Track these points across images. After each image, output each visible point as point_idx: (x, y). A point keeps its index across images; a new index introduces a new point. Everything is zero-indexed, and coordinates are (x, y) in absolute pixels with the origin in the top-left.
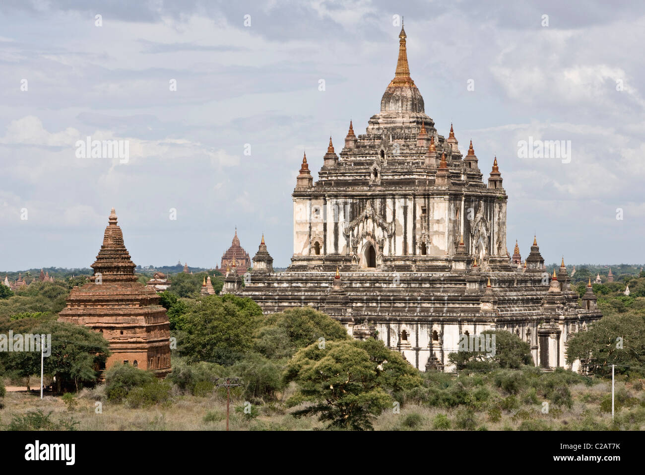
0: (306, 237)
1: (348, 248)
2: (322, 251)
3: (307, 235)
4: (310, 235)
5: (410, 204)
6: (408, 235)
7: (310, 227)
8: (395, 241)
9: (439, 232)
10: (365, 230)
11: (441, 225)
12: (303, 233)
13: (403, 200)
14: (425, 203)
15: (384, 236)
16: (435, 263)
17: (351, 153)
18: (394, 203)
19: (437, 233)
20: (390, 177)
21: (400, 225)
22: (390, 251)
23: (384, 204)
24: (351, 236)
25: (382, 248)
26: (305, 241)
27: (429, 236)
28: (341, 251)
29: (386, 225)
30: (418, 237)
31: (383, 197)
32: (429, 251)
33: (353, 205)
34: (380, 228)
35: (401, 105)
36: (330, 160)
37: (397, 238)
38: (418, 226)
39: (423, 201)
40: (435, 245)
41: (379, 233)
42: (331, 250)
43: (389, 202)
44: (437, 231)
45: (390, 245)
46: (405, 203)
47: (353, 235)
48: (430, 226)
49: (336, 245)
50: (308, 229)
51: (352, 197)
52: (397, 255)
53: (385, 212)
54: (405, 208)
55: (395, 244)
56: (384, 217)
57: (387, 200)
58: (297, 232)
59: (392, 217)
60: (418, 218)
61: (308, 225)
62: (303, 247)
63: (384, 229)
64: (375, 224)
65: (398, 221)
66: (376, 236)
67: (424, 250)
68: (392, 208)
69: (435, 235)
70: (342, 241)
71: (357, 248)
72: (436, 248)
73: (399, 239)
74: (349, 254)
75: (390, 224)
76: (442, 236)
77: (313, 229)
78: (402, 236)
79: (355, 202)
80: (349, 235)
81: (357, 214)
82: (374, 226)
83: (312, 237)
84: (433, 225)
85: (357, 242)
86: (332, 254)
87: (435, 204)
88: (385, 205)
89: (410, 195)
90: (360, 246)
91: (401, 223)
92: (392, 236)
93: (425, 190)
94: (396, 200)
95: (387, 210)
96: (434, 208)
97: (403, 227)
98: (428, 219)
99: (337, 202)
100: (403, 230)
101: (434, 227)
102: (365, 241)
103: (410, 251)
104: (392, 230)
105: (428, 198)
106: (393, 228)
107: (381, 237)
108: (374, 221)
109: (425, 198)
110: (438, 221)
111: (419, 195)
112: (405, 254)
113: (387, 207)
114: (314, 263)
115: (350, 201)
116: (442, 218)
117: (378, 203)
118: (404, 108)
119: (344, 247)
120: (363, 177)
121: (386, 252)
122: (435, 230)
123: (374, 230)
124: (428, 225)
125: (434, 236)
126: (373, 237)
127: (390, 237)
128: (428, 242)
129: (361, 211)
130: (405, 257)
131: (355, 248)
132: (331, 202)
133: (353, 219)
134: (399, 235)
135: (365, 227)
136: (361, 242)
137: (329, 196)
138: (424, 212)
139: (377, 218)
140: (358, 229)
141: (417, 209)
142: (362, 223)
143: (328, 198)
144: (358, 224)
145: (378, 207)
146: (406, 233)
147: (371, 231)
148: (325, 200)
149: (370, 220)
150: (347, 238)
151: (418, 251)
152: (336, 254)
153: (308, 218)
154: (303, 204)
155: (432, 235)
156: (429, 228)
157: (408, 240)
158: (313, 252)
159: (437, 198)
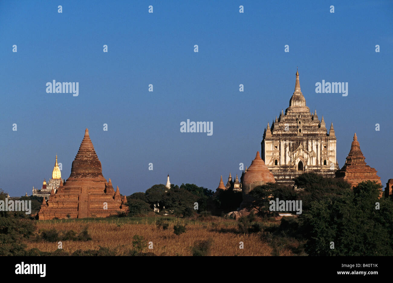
0: (271, 158)
1: (291, 162)
2: (278, 164)
5: (319, 144)
6: (318, 157)
8: (312, 159)
10: (299, 155)
11: (333, 153)
12: (269, 156)
13: (316, 142)
14: (326, 143)
18: (312, 144)
21: (315, 153)
22: (310, 164)
23: (307, 144)
24: (292, 157)
25: (307, 162)
27: (327, 157)
29: (308, 153)
30: (322, 158)
31: (307, 141)
32: (327, 163)
34: (306, 154)
37: (313, 158)
38: (323, 153)
40: (330, 161)
41: (306, 156)
42: (283, 163)
43: (310, 143)
44: (331, 155)
45: (310, 161)
46: (317, 143)
47: (293, 157)
49: (285, 161)
50: (272, 155)
51: (293, 141)
52: (313, 165)
53: (308, 147)
54: (317, 145)
55: (312, 161)
56: (307, 149)
57: (309, 142)
58: (267, 156)
59: (311, 149)
60: (322, 149)
61: (272, 153)
62: (269, 162)
63: (308, 154)
65: (314, 151)
67: (325, 163)
68: (311, 146)
70: (288, 159)
74: (291, 165)
75: (310, 152)
76: (334, 157)
77: (274, 154)
78: (316, 158)
79: (294, 143)
81: (295, 148)
82: (303, 153)
83: (274, 157)
84: (329, 153)
86: (283, 165)
89: (319, 139)
90: (296, 161)
93: (326, 138)
94: (313, 142)
95: (309, 146)
96: (329, 145)
98: (327, 150)
99: (285, 143)
102: (299, 159)
103: (319, 163)
104: (311, 155)
105: (327, 141)
107: (307, 157)
108: (303, 150)
109: (325, 141)
110: (331, 151)
111: (323, 140)
114: (275, 168)
115: (292, 142)
116: (333, 150)
117: (305, 143)
119: (289, 162)
120: (294, 132)
121: (308, 164)
123: (303, 155)
124: (327, 152)
126: (303, 158)
127: (310, 157)
128: (327, 159)
129: (297, 147)
130: (317, 166)
131: (294, 162)
132: (283, 143)
133: (293, 151)
134: (314, 157)
135: (299, 153)
136: (297, 160)
137: (282, 140)
138: (325, 147)
139: (304, 149)
140: (296, 154)
141: (322, 146)
142: (297, 152)
143: (281, 141)
144: (296, 152)
145: (305, 145)
146: (317, 156)
147: (302, 155)
148: (280, 142)
149: (301, 150)
150: (291, 157)
151: (323, 163)
152: (285, 165)
153: (272, 150)
154: (270, 144)
155: (329, 157)
156: (327, 154)
157: (318, 159)
158: (274, 164)
159: (331, 141)
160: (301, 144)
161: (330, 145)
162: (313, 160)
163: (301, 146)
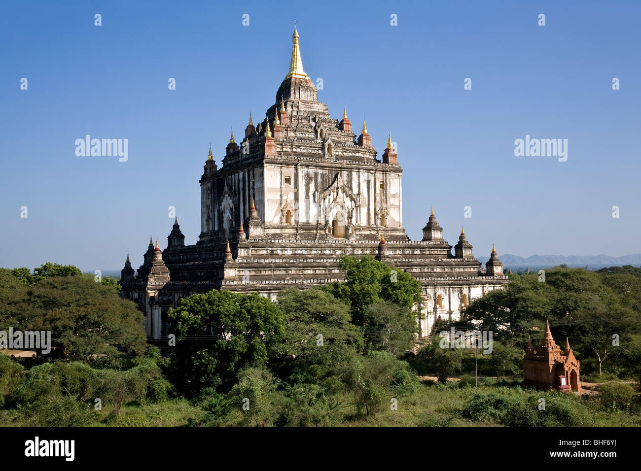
0: (277, 205)
1: (320, 217)
2: (293, 220)
3: (278, 203)
4: (281, 204)
5: (372, 178)
6: (371, 207)
7: (281, 196)
8: (360, 212)
9: (395, 205)
10: (336, 202)
11: (396, 199)
12: (273, 201)
13: (366, 174)
14: (383, 179)
15: (352, 207)
16: (394, 233)
18: (359, 177)
19: (393, 206)
21: (364, 198)
22: (357, 221)
23: (350, 176)
24: (322, 207)
26: (277, 208)
27: (387, 209)
28: (311, 219)
29: (353, 196)
30: (378, 209)
31: (350, 170)
32: (387, 222)
33: (323, 175)
34: (348, 199)
38: (378, 199)
39: (382, 177)
40: (392, 217)
41: (348, 203)
42: (302, 219)
43: (355, 175)
44: (393, 205)
45: (357, 216)
46: (368, 177)
47: (324, 206)
48: (388, 199)
49: (307, 213)
50: (279, 198)
51: (322, 167)
52: (362, 225)
53: (351, 184)
54: (368, 182)
55: (360, 215)
56: (351, 189)
57: (353, 173)
58: (268, 200)
59: (357, 189)
60: (378, 192)
61: (279, 193)
62: (274, 215)
63: (351, 199)
64: (345, 195)
65: (363, 194)
66: (346, 207)
67: (383, 221)
68: (357, 182)
69: (392, 207)
70: (313, 210)
72: (393, 220)
73: (364, 210)
75: (357, 196)
76: (398, 209)
77: (284, 197)
78: (366, 208)
79: (324, 173)
80: (321, 205)
81: (326, 185)
82: (343, 197)
83: (283, 205)
84: (390, 199)
86: (303, 223)
87: (391, 180)
88: (351, 178)
89: (372, 170)
90: (330, 215)
91: (365, 196)
92: (359, 207)
94: (361, 174)
95: (353, 182)
96: (390, 184)
97: (367, 200)
98: (386, 193)
99: (307, 171)
100: (367, 203)
101: (392, 201)
102: (335, 210)
103: (373, 222)
107: (350, 207)
108: (344, 192)
109: (383, 174)
110: (394, 196)
111: (379, 171)
112: (369, 225)
113: (353, 180)
115: (320, 171)
116: (397, 193)
117: (345, 175)
119: (315, 216)
120: (316, 151)
121: (354, 223)
122: (391, 203)
123: (343, 201)
124: (386, 198)
127: (357, 208)
128: (386, 213)
129: (331, 184)
130: (369, 227)
131: (327, 217)
132: (302, 172)
133: (324, 191)
134: (363, 207)
135: (335, 197)
137: (301, 166)
138: (382, 186)
139: (345, 189)
140: (330, 198)
141: (377, 183)
142: (332, 194)
143: (299, 167)
144: (330, 195)
145: (346, 179)
146: (369, 205)
147: (341, 202)
148: (297, 170)
149: (340, 191)
150: (319, 207)
151: (378, 222)
152: (308, 223)
153: (279, 186)
154: (274, 171)
155: (390, 208)
156: (386, 201)
157: (371, 211)
158: (284, 220)
159: (393, 174)
160: (339, 177)
161: (392, 184)
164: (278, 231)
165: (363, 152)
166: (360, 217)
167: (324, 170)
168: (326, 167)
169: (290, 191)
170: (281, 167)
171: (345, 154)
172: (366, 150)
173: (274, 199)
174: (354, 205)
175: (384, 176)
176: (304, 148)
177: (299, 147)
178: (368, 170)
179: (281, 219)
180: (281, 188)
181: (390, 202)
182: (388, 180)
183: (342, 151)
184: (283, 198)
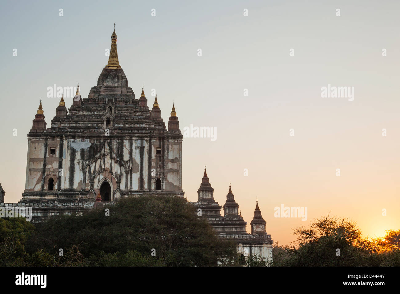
0: (40, 174)
1: (84, 184)
2: (56, 187)
3: (41, 172)
4: (44, 172)
5: (146, 145)
6: (144, 172)
7: (45, 165)
8: (131, 178)
9: (173, 170)
10: (103, 167)
11: (175, 164)
13: (139, 142)
14: (160, 145)
15: (121, 172)
17: (79, 109)
18: (131, 145)
20: (122, 125)
21: (137, 163)
22: (126, 186)
25: (119, 183)
26: (38, 178)
27: (164, 174)
28: (76, 186)
29: (123, 163)
30: (153, 174)
31: (121, 138)
32: (164, 187)
34: (118, 165)
35: (117, 81)
36: (63, 112)
37: (134, 175)
38: (153, 164)
39: (158, 143)
40: (170, 181)
41: (116, 169)
42: (65, 185)
43: (126, 143)
44: (171, 169)
45: (127, 181)
46: (142, 144)
47: (90, 172)
48: (165, 164)
49: (71, 180)
50: (42, 167)
52: (133, 190)
53: (122, 151)
54: (142, 149)
55: (131, 180)
56: (121, 156)
57: (124, 141)
59: (129, 156)
60: (153, 157)
61: (42, 163)
62: (35, 183)
63: (121, 165)
64: (113, 161)
65: (135, 160)
66: (114, 172)
67: (159, 185)
68: (129, 148)
70: (78, 176)
71: (93, 183)
72: (171, 184)
73: (136, 176)
74: (85, 189)
75: (127, 161)
76: (176, 173)
77: (49, 166)
78: (139, 174)
80: (86, 172)
81: (94, 153)
82: (111, 163)
83: (46, 174)
84: (167, 164)
85: (94, 178)
86: (66, 189)
87: (170, 146)
88: (122, 146)
89: (146, 137)
90: (96, 181)
91: (137, 162)
92: (129, 172)
93: (160, 134)
94: (134, 142)
95: (124, 149)
96: (168, 149)
97: (139, 165)
98: (163, 158)
100: (139, 168)
101: (169, 166)
102: (101, 177)
103: (146, 186)
104: (129, 166)
105: (163, 140)
106: (131, 165)
107: (119, 173)
108: (112, 158)
109: (160, 140)
110: (172, 161)
111: (155, 138)
112: (141, 189)
114: (47, 197)
116: (176, 158)
117: (115, 143)
118: (120, 83)
119: (79, 183)
120: (95, 125)
121: (123, 187)
122: (169, 168)
123: (111, 167)
124: (163, 163)
125: (169, 173)
126: (111, 172)
127: (127, 173)
128: (163, 178)
129: (99, 150)
130: (141, 192)
131: (92, 183)
132: (67, 142)
133: (90, 158)
134: (136, 172)
135: (102, 164)
136: (98, 177)
137: (66, 137)
138: (158, 152)
139: (114, 156)
140: (95, 166)
141: (153, 148)
142: (99, 160)
143: (64, 138)
144: (96, 162)
145: (115, 146)
146: (142, 170)
147: (109, 167)
148: (62, 140)
149: (108, 158)
150: (84, 173)
151: (153, 187)
152: (71, 189)
153: (42, 156)
154: (39, 143)
155: (167, 173)
156: (163, 166)
157: (144, 176)
158: (46, 188)
159: (171, 140)
160: (106, 144)
161: (170, 149)
162: (133, 179)
163: (106, 149)
164: (38, 198)
165: (148, 123)
166: (131, 183)
167: (92, 140)
168: (94, 137)
169: (55, 161)
170: (46, 140)
171: (127, 126)
172: (151, 121)
173: (37, 168)
174: (123, 171)
175: (162, 143)
176: (82, 123)
177: (76, 122)
178: (142, 138)
179: (43, 186)
180: (45, 157)
181: (167, 167)
182: (165, 146)
183: (123, 123)
184: (46, 167)
